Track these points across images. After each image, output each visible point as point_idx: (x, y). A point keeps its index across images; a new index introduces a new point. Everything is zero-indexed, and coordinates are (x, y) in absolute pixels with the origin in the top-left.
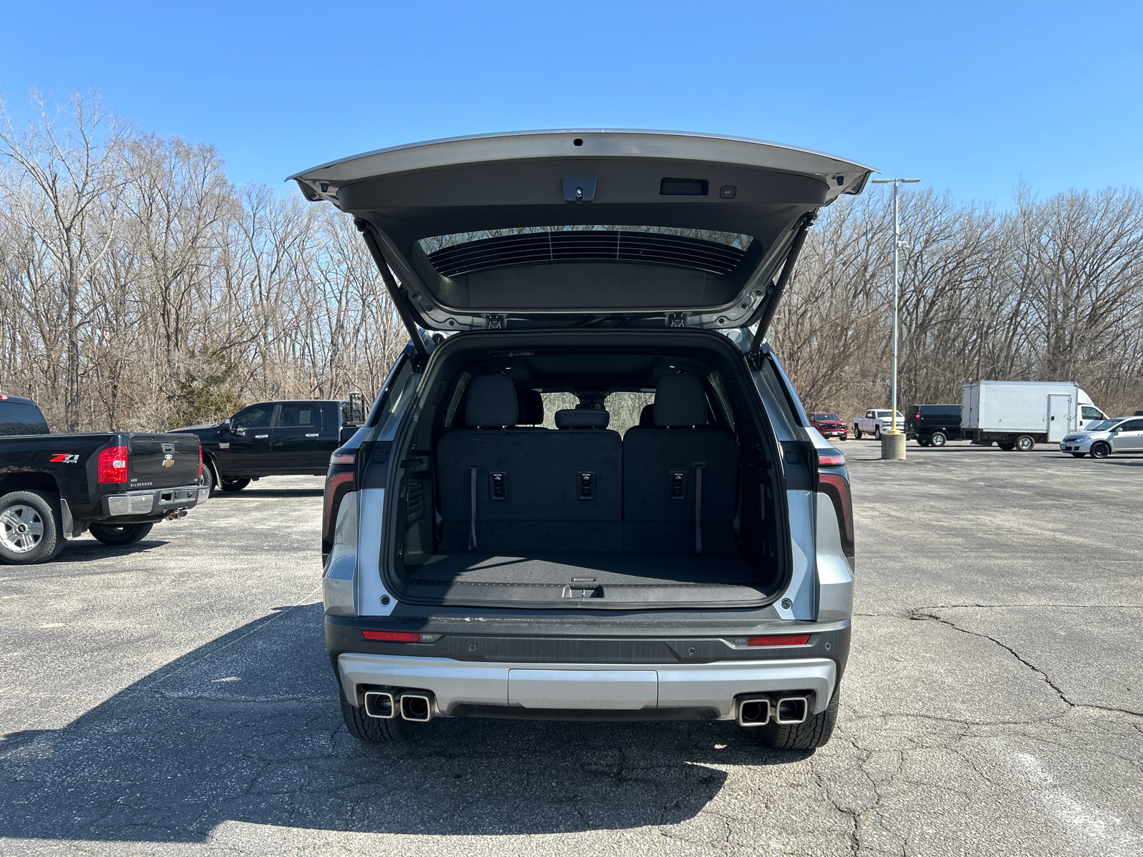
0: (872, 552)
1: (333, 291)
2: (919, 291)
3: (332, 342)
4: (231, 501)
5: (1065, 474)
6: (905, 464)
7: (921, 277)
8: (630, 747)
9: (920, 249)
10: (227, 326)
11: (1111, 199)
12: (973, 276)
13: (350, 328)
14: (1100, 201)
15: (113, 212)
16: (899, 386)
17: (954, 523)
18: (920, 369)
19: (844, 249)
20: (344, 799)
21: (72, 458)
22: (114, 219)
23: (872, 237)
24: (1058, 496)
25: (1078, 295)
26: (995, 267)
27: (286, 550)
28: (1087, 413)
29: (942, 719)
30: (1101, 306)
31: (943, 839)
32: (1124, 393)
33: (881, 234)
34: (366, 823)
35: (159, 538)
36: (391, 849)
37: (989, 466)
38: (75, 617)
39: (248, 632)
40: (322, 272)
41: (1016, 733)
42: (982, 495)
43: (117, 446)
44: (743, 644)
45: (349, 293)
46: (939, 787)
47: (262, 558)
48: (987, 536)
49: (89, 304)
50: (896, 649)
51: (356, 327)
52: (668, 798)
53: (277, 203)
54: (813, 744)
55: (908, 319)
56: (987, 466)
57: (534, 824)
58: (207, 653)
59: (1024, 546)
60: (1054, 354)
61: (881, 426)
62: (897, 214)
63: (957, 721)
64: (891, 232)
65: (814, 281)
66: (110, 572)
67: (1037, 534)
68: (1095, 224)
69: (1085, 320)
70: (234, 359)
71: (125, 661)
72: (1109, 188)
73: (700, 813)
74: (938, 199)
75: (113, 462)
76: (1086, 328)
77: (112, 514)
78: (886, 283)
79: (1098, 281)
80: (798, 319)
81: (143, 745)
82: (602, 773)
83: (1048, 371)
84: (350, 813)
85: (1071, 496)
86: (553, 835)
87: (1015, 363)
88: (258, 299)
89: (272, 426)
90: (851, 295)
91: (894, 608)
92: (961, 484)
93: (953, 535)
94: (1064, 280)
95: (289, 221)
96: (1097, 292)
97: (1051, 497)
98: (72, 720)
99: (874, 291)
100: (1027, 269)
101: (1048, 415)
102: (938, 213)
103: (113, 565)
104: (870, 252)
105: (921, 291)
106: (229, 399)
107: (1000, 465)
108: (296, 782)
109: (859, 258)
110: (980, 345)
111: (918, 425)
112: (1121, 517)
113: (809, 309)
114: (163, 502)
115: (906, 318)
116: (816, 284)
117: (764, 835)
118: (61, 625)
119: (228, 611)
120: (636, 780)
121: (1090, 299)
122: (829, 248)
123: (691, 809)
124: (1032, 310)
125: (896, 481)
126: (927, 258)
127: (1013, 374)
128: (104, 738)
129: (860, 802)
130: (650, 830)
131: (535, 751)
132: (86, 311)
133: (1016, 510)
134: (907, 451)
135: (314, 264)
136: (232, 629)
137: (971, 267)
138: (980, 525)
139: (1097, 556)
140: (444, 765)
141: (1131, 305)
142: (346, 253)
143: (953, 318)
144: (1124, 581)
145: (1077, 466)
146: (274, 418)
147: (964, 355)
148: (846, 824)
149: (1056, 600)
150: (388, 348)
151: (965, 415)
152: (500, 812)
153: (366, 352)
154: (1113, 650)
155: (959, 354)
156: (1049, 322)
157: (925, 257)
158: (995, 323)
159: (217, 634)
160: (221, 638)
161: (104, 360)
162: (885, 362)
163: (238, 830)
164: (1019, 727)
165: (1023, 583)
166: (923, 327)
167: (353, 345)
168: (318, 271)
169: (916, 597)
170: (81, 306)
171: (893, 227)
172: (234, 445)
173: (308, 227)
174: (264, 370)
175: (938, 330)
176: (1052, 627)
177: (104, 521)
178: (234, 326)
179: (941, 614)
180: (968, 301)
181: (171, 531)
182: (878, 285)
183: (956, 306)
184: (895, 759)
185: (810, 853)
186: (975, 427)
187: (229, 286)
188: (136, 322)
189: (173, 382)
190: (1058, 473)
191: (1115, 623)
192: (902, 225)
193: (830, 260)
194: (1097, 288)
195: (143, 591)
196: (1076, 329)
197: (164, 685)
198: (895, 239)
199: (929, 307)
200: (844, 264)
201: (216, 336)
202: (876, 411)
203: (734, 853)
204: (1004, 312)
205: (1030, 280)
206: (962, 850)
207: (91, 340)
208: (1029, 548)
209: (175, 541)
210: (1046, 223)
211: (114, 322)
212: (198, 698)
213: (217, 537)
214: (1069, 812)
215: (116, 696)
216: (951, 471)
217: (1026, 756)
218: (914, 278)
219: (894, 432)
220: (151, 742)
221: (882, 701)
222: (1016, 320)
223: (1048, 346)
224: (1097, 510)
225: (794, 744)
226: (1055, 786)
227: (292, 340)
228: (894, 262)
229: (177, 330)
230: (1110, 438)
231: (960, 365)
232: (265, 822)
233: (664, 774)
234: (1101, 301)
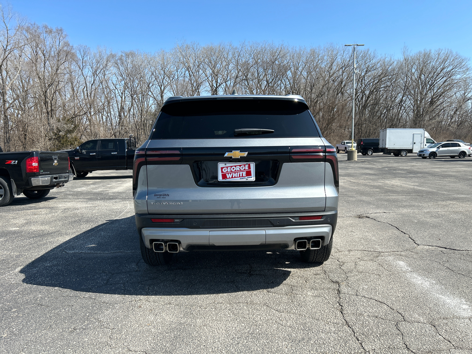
0: (344, 195)
1: (119, 93)
2: (363, 92)
3: (119, 115)
4: (81, 181)
5: (419, 165)
6: (357, 162)
7: (364, 86)
8: (253, 264)
9: (364, 74)
10: (73, 108)
11: (440, 53)
12: (385, 86)
13: (126, 109)
14: (436, 54)
15: (20, 58)
16: (354, 132)
17: (376, 184)
18: (363, 124)
19: (333, 75)
20: (144, 285)
21: (14, 162)
22: (21, 61)
23: (345, 70)
24: (416, 173)
25: (426, 93)
26: (394, 82)
27: (107, 199)
28: (428, 141)
29: (370, 251)
30: (435, 98)
31: (370, 289)
32: (443, 133)
33: (348, 68)
34: (154, 292)
35: (53, 196)
36: (165, 300)
37: (390, 162)
38: (23, 225)
39: (97, 229)
40: (114, 85)
41: (398, 255)
42: (387, 173)
43: (33, 157)
44: (297, 219)
45: (126, 94)
46: (369, 273)
47: (98, 202)
48: (388, 188)
49: (11, 99)
50: (353, 228)
51: (129, 109)
52: (269, 280)
53: (93, 54)
54: (323, 260)
55: (359, 104)
56: (389, 162)
57: (219, 290)
58: (81, 237)
59: (402, 191)
60: (416, 118)
61: (347, 147)
62: (355, 60)
63: (376, 252)
64: (352, 67)
65: (321, 88)
66: (34, 209)
67: (407, 187)
68: (434, 64)
69: (429, 104)
70: (77, 122)
71: (48, 241)
72: (440, 49)
73: (281, 285)
74: (371, 53)
75: (32, 164)
76: (429, 107)
77: (33, 186)
78: (350, 89)
79: (434, 88)
80: (314, 104)
81: (61, 269)
82: (243, 273)
83: (413, 124)
84: (148, 289)
85: (421, 173)
86: (226, 294)
87: (401, 122)
88: (86, 97)
89: (97, 150)
90: (336, 94)
91: (352, 214)
92: (379, 169)
93: (375, 188)
94: (421, 87)
95: (98, 62)
96: (433, 92)
97: (413, 174)
98: (30, 262)
99: (345, 92)
100: (406, 83)
101: (413, 142)
102: (371, 59)
103: (35, 206)
104: (343, 76)
105: (364, 92)
106: (76, 140)
107: (394, 162)
108: (125, 280)
109: (339, 79)
110: (387, 114)
111: (362, 147)
112: (440, 180)
113: (319, 100)
114: (54, 180)
115: (358, 103)
116: (321, 89)
117: (305, 291)
118: (18, 228)
119: (87, 222)
120: (256, 275)
121: (431, 95)
122: (327, 74)
123: (278, 283)
124: (408, 100)
125: (353, 169)
126: (367, 78)
127: (400, 126)
128: (45, 268)
129: (340, 279)
130: (263, 291)
131: (217, 266)
132: (10, 102)
133: (400, 178)
134: (357, 157)
135: (110, 81)
136: (90, 228)
137: (384, 82)
138: (386, 184)
139: (430, 194)
140: (182, 272)
141: (447, 97)
142: (124, 76)
143: (376, 103)
144: (440, 203)
145: (424, 162)
146: (97, 146)
147: (381, 118)
148: (336, 286)
149: (414, 210)
150: (143, 117)
151: (381, 143)
152: (206, 287)
153: (134, 119)
154: (434, 226)
155: (379, 118)
156: (414, 105)
157: (366, 78)
158: (393, 105)
159: (84, 230)
160: (86, 231)
161: (20, 123)
162: (349, 121)
163: (105, 296)
164: (398, 253)
165: (402, 204)
166: (365, 107)
167: (128, 117)
168: (112, 84)
169: (361, 210)
170: (8, 99)
171: (353, 65)
172: (81, 158)
173: (106, 65)
174: (91, 127)
175: (371, 108)
176: (412, 219)
177: (30, 188)
178: (76, 108)
179: (371, 216)
180: (383, 96)
181: (57, 193)
182: (347, 89)
183: (378, 98)
184: (353, 265)
185: (322, 296)
186: (385, 147)
187: (73, 90)
188: (33, 107)
189: (51, 132)
190: (416, 164)
191: (436, 217)
192: (357, 64)
193: (327, 79)
194: (433, 91)
195: (50, 215)
196: (425, 107)
197: (66, 248)
198: (354, 70)
199: (367, 99)
200: (333, 81)
201: (68, 113)
202: (345, 141)
203: (295, 297)
204: (397, 101)
205: (407, 87)
206: (377, 292)
207: (13, 114)
208: (404, 192)
209: (60, 197)
210: (414, 64)
211: (23, 107)
212: (80, 253)
213: (78, 195)
214: (416, 280)
215: (46, 253)
216: (375, 164)
217: (401, 262)
218: (361, 86)
219: (352, 149)
220: (64, 268)
221: (348, 246)
222: (401, 104)
223: (414, 114)
224: (430, 178)
225: (315, 260)
226: (412, 271)
227: (102, 114)
228: (353, 80)
229: (52, 110)
230: (437, 151)
231: (379, 123)
232: (115, 294)
233: (267, 272)
234: (435, 96)
